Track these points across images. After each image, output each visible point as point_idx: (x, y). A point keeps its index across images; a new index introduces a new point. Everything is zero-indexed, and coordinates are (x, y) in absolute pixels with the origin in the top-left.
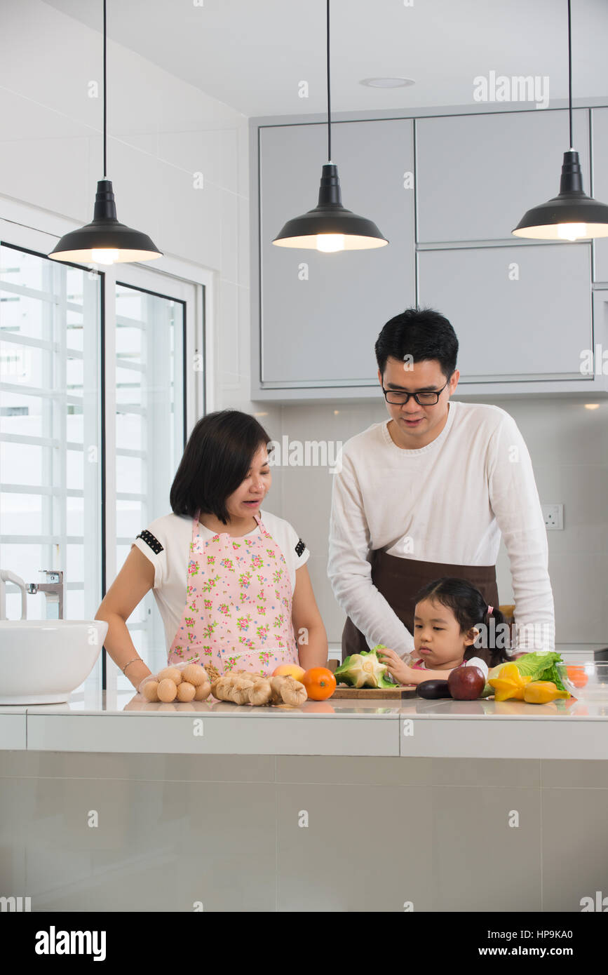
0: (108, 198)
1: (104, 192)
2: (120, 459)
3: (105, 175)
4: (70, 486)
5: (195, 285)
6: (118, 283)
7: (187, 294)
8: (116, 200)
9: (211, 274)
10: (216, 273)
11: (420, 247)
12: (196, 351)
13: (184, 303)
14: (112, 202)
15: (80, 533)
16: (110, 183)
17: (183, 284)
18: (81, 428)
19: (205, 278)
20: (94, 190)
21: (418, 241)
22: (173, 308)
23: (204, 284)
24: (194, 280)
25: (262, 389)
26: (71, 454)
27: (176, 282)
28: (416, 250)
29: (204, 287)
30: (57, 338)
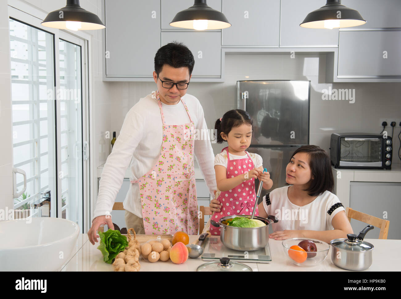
6: (59, 38)
7: (81, 43)
11: (162, 31)
12: (85, 64)
13: (81, 47)
21: (162, 28)
22: (77, 48)
23: (88, 40)
24: (85, 38)
25: (106, 77)
28: (161, 32)
30: (35, 60)
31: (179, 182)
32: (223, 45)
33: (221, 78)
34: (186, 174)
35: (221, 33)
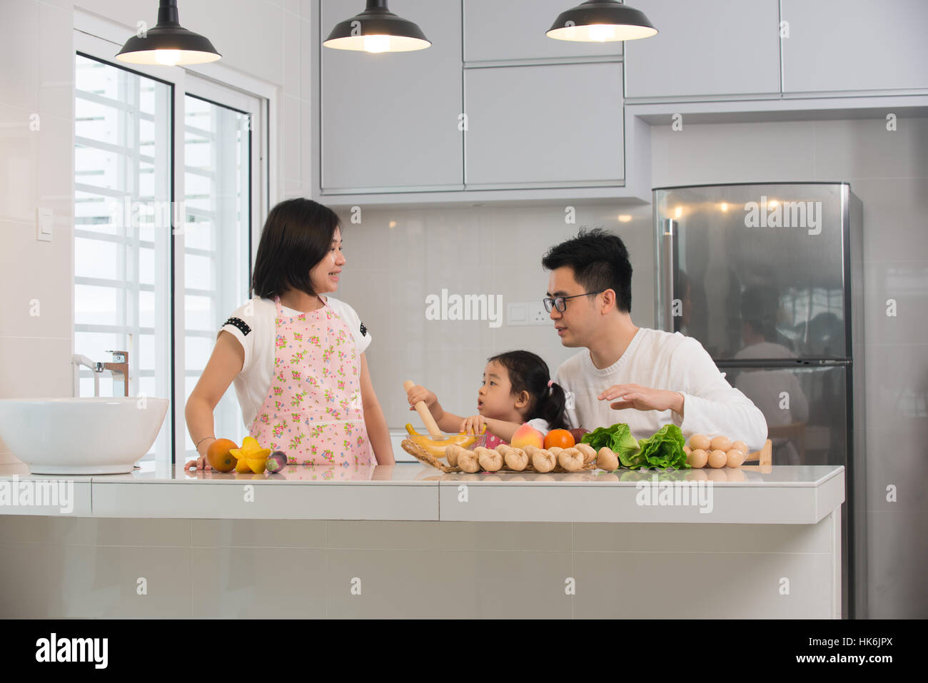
2: (188, 258)
4: (142, 281)
5: (260, 99)
6: (187, 94)
7: (252, 107)
9: (274, 90)
10: (280, 88)
11: (466, 66)
12: (261, 159)
13: (250, 115)
15: (152, 325)
17: (250, 98)
18: (153, 233)
19: (269, 92)
21: (464, 60)
22: (239, 120)
23: (269, 98)
24: (260, 94)
25: (321, 195)
26: (143, 251)
27: (241, 95)
28: (463, 68)
29: (268, 101)
30: (131, 145)
31: (320, 428)
32: (628, 98)
33: (624, 186)
34: (335, 411)
35: (622, 64)
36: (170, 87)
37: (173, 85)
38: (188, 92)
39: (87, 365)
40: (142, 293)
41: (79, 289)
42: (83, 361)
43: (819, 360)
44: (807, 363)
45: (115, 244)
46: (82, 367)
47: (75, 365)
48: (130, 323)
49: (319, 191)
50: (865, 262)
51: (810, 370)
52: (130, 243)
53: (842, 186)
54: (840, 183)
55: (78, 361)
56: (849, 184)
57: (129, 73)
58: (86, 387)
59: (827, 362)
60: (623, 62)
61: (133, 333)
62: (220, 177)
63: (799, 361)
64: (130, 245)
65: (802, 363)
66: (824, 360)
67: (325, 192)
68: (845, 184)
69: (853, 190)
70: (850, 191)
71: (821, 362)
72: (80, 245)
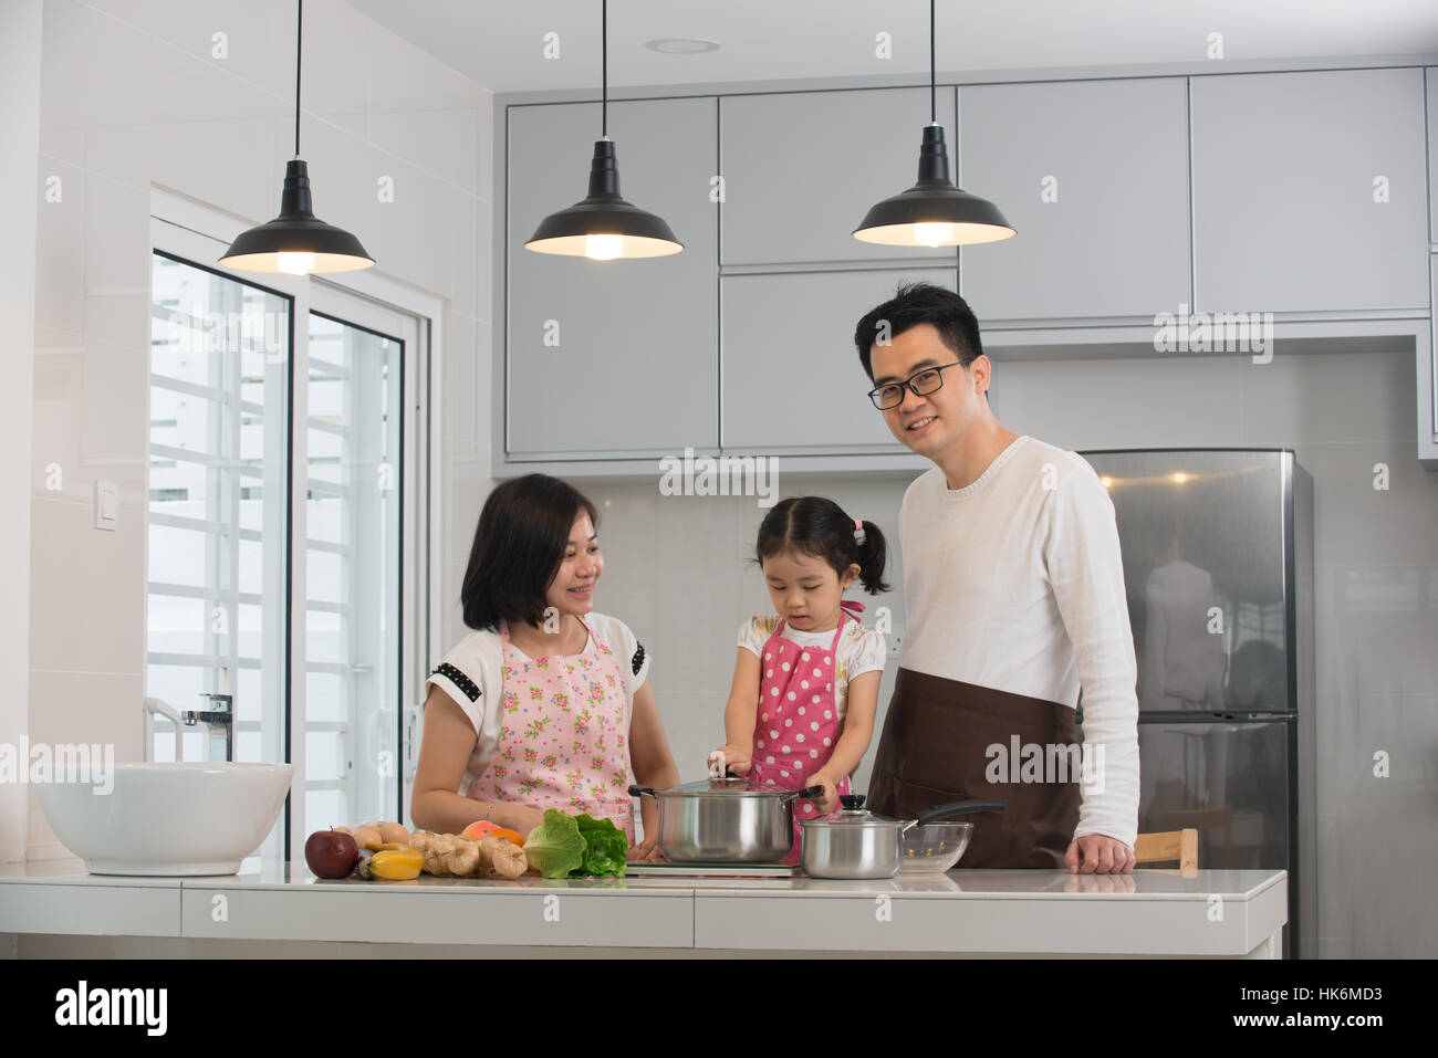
0: (301, 184)
1: (296, 175)
2: (312, 555)
3: (298, 153)
4: (243, 588)
5: (418, 318)
6: (312, 312)
7: (406, 330)
8: (313, 187)
9: (438, 305)
10: (447, 302)
11: (724, 271)
12: (418, 408)
13: (402, 343)
14: (307, 189)
15: (258, 655)
16: (303, 164)
17: (401, 316)
18: (259, 514)
19: (431, 309)
20: (283, 173)
21: (722, 262)
22: (386, 350)
23: (429, 316)
24: (418, 312)
25: (506, 462)
26: (244, 545)
27: (392, 313)
28: (719, 275)
29: (429, 321)
30: (228, 386)
35: (955, 271)
36: (287, 301)
37: (291, 299)
38: (314, 308)
39: (163, 714)
40: (242, 608)
41: (154, 601)
42: (160, 709)
43: (1248, 712)
44: (1229, 717)
45: (204, 534)
46: (158, 717)
47: (149, 716)
48: (225, 652)
49: (503, 456)
50: (1317, 566)
51: (1234, 728)
52: (226, 535)
53: (1283, 454)
54: (1279, 450)
55: (152, 708)
56: (1292, 452)
57: (226, 280)
58: (163, 747)
59: (1260, 716)
60: (957, 268)
61: (229, 666)
62: (357, 435)
63: (1218, 715)
64: (226, 536)
65: (1223, 717)
66: (1255, 713)
67: (512, 459)
68: (1287, 451)
69: (1298, 460)
70: (1295, 462)
71: (1250, 717)
72: (156, 536)
